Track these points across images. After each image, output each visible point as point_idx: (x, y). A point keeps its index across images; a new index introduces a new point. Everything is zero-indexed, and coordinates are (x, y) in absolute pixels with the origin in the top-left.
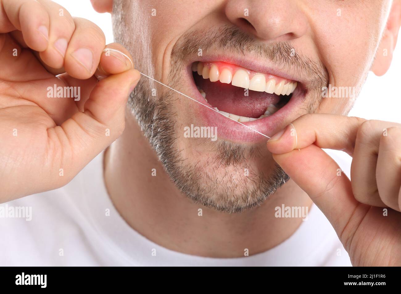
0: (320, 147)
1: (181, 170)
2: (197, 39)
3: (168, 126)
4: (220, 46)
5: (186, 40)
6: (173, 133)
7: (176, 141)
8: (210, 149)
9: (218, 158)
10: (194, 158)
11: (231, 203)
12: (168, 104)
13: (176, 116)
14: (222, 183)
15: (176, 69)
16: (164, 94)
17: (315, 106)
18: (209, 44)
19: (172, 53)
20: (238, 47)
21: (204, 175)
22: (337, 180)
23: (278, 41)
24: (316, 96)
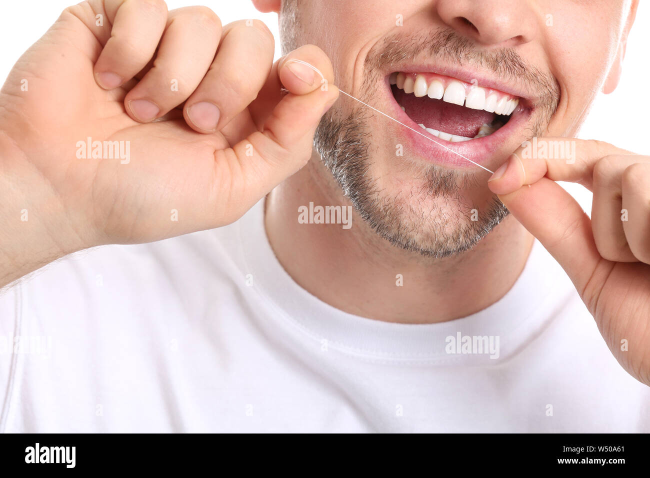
0: (553, 180)
1: (376, 203)
2: (400, 44)
3: (358, 150)
4: (431, 54)
5: (386, 45)
6: (366, 158)
7: (370, 168)
8: (416, 177)
9: (425, 187)
10: (394, 187)
11: (440, 245)
12: (360, 123)
13: (370, 137)
14: (429, 218)
15: (371, 79)
16: (355, 111)
17: (543, 127)
18: (417, 51)
19: (367, 60)
20: (454, 55)
21: (406, 209)
22: (577, 225)
23: (502, 46)
24: (544, 114)
